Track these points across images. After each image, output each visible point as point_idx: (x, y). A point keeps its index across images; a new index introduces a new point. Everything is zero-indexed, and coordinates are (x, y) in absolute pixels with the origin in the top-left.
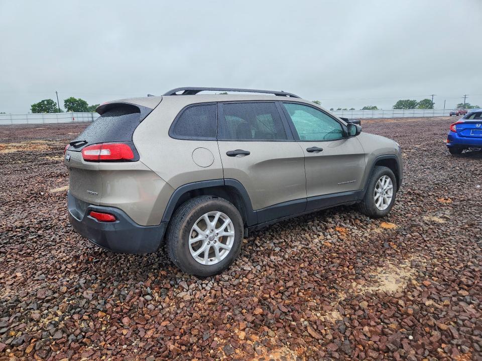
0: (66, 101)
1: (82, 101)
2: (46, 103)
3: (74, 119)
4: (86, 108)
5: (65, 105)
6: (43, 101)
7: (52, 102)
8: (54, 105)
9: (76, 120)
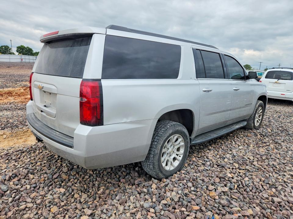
0: (18, 48)
1: (29, 48)
2: (3, 47)
3: (22, 60)
4: (32, 53)
5: (17, 50)
6: (2, 46)
7: (8, 47)
8: (9, 50)
9: (24, 60)
